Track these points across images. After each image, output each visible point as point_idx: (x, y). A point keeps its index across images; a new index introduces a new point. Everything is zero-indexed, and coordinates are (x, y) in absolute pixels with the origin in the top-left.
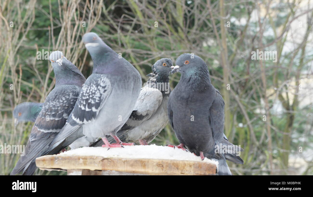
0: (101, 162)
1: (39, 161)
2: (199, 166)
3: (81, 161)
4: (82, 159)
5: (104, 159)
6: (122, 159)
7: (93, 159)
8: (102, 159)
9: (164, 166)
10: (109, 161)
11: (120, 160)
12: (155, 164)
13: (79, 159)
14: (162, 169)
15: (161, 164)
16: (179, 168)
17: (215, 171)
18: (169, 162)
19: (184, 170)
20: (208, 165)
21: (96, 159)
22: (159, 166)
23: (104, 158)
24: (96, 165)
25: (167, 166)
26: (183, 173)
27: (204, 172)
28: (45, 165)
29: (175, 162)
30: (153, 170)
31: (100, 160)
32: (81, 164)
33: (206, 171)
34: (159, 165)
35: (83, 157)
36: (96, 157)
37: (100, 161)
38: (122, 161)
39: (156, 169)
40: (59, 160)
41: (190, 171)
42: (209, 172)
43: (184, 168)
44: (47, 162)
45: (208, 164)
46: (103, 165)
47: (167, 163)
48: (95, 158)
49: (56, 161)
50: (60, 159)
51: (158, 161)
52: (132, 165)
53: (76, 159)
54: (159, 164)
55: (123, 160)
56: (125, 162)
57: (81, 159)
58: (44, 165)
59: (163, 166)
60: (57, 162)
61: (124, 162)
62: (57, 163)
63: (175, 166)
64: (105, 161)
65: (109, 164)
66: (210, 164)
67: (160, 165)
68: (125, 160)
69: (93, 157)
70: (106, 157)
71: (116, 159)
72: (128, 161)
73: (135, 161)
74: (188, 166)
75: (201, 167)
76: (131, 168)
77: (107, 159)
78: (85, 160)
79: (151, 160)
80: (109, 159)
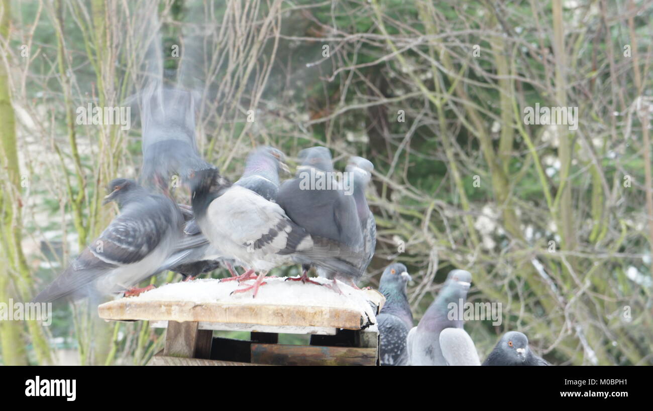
0: (192, 311)
1: (103, 309)
2: (336, 315)
3: (163, 308)
4: (165, 306)
5: (196, 306)
6: (223, 305)
7: (181, 306)
8: (194, 305)
9: (285, 315)
10: (204, 309)
11: (219, 306)
12: (270, 312)
13: (160, 306)
14: (282, 321)
15: (280, 312)
16: (306, 318)
17: (359, 322)
18: (292, 309)
19: (314, 320)
20: (349, 312)
21: (184, 306)
22: (276, 316)
23: (196, 305)
24: (185, 315)
25: (288, 315)
26: (313, 324)
27: (344, 323)
28: (111, 315)
29: (301, 309)
30: (268, 322)
31: (191, 307)
32: (163, 313)
33: (345, 321)
34: (276, 314)
35: (166, 304)
36: (185, 304)
37: (190, 310)
38: (223, 309)
39: (273, 320)
40: (131, 308)
41: (323, 323)
42: (350, 323)
43: (313, 317)
44: (114, 310)
45: (349, 311)
46: (195, 315)
47: (289, 310)
48: (183, 304)
49: (128, 309)
50: (134, 306)
51: (275, 308)
52: (237, 315)
53: (155, 307)
54: (276, 312)
55: (222, 307)
56: (227, 310)
57: (163, 306)
58: (110, 315)
59: (282, 315)
60: (127, 311)
61: (226, 310)
62: (128, 312)
63: (300, 315)
64: (198, 308)
65: (203, 314)
66: (351, 311)
67: (279, 314)
68: (227, 307)
69: (180, 303)
70: (198, 303)
71: (213, 306)
72: (232, 308)
73: (242, 309)
74: (319, 315)
75: (339, 317)
76: (235, 318)
77: (200, 305)
78: (168, 308)
79: (266, 306)
80: (202, 306)
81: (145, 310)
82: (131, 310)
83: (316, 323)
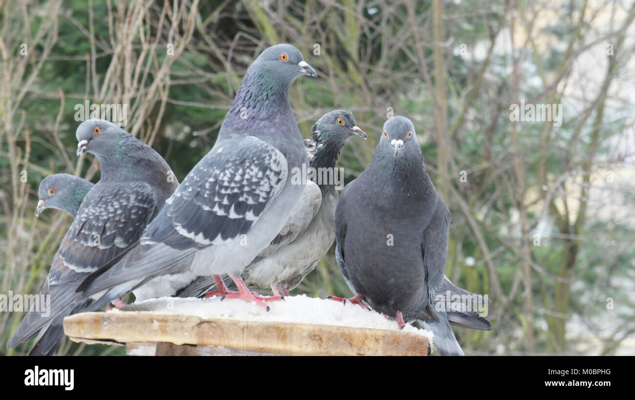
0: (196, 328)
1: (71, 323)
2: (394, 340)
3: (156, 324)
4: (158, 321)
5: (202, 323)
6: (239, 322)
7: (181, 321)
8: (199, 322)
9: (324, 339)
10: (213, 327)
11: (235, 324)
12: (305, 334)
13: (152, 321)
14: (320, 346)
15: (318, 334)
16: (354, 343)
17: (426, 351)
18: (334, 331)
19: (364, 347)
20: (412, 338)
21: (185, 322)
22: (312, 340)
23: (202, 321)
24: (186, 334)
25: (329, 339)
26: (362, 353)
27: (404, 351)
28: (82, 331)
29: (347, 332)
30: (301, 347)
31: (195, 324)
32: (155, 331)
33: (407, 350)
34: (313, 338)
35: (160, 318)
36: (187, 319)
37: (193, 327)
38: (240, 327)
39: (307, 344)
40: (110, 323)
41: (377, 350)
43: (363, 343)
44: (86, 326)
45: (413, 336)
46: (200, 335)
47: (330, 332)
48: (184, 319)
49: (105, 323)
50: (114, 320)
51: (311, 328)
52: (259, 337)
53: (145, 322)
54: (313, 334)
55: (239, 325)
56: (245, 329)
57: (155, 321)
58: (79, 331)
59: (321, 339)
60: (105, 326)
61: (243, 330)
62: (106, 328)
63: (345, 340)
64: (205, 326)
65: (211, 333)
66: (416, 336)
67: (316, 336)
68: (245, 325)
69: (180, 318)
70: (205, 318)
71: (226, 323)
72: (252, 327)
73: (266, 328)
74: (372, 340)
75: (398, 343)
76: (256, 341)
77: (208, 322)
78: (163, 324)
79: (299, 326)
80: (211, 322)
81: (130, 326)
82: (109, 325)
83: (366, 350)
